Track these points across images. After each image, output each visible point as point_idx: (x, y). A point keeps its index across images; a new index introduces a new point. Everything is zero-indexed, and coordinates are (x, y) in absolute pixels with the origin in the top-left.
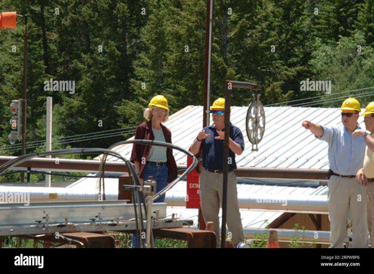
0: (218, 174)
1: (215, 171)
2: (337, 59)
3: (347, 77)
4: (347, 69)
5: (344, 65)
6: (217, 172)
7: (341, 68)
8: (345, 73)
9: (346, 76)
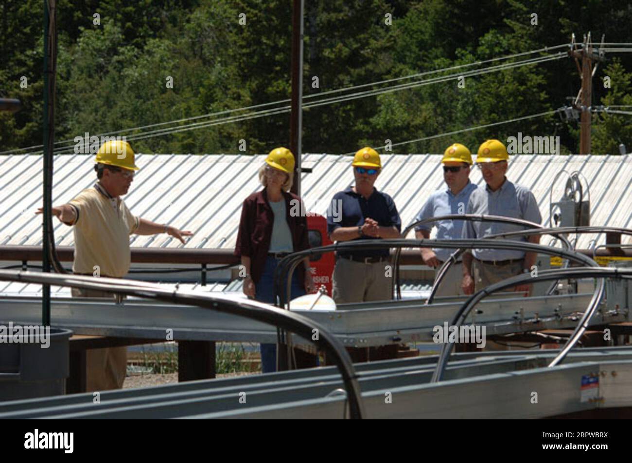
0: (370, 264)
1: (366, 260)
2: (79, 68)
3: (101, 98)
4: (98, 84)
5: (93, 78)
6: (368, 261)
7: (89, 84)
8: (98, 92)
9: (99, 96)
